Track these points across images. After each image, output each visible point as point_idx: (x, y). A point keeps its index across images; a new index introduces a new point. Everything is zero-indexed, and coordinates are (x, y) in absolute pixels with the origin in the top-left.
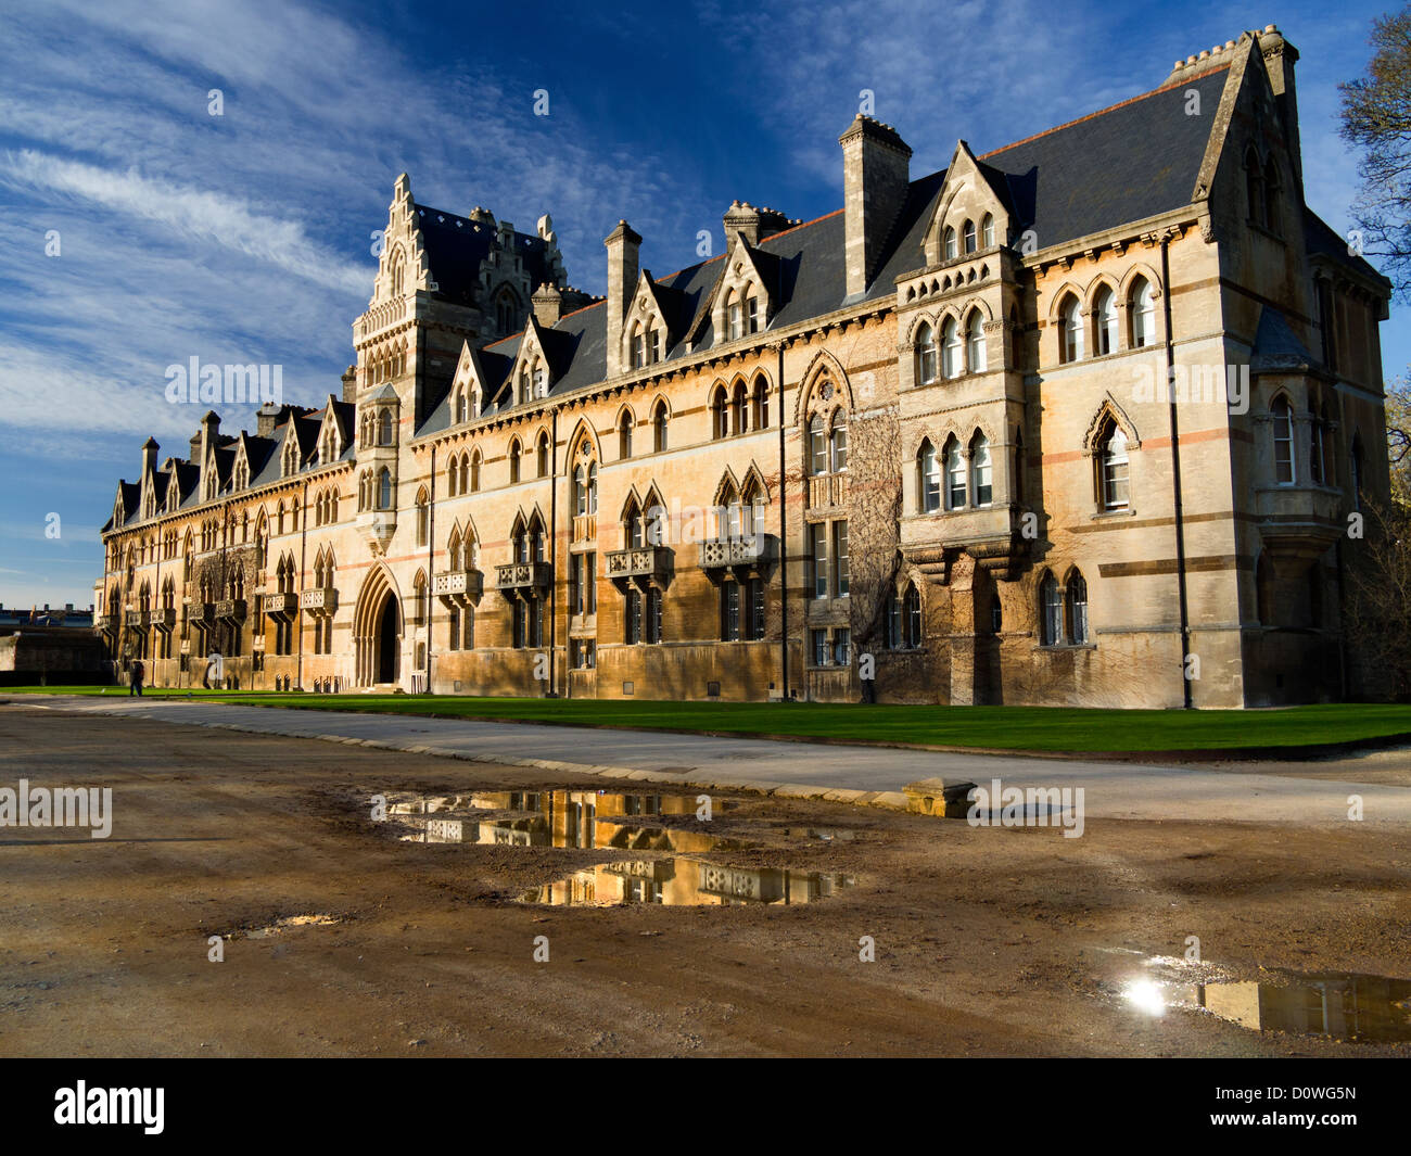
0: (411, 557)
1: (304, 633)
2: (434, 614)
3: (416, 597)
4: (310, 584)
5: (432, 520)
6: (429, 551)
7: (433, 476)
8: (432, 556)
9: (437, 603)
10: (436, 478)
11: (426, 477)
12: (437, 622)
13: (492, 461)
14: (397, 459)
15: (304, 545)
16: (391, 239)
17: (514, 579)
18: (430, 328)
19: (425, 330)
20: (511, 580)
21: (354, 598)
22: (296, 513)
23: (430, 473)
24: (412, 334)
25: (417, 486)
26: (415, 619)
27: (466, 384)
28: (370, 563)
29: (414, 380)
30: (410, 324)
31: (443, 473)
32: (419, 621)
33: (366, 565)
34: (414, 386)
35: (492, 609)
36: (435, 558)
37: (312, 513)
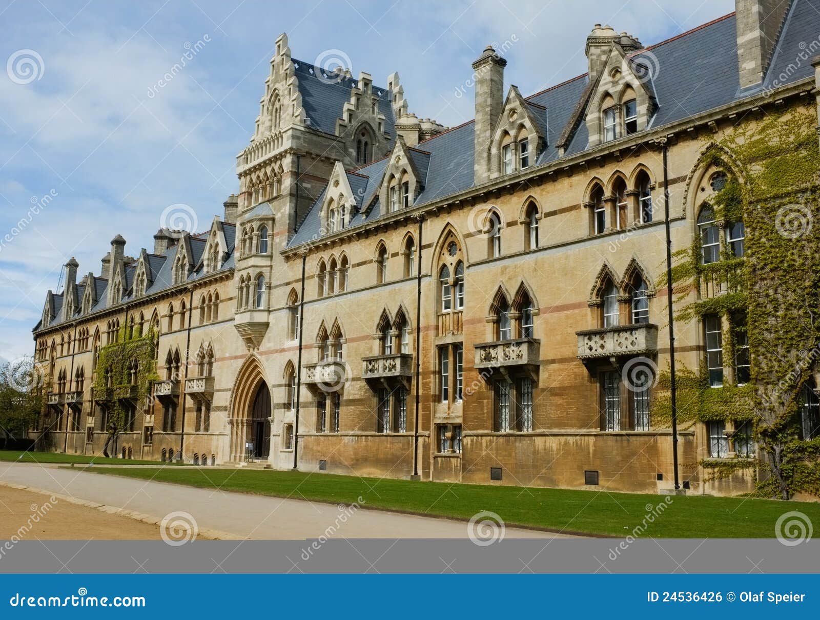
0: (283, 350)
1: (186, 414)
2: (301, 400)
3: (286, 385)
4: (193, 372)
5: (302, 319)
6: (298, 345)
7: (303, 279)
8: (300, 349)
9: (304, 391)
10: (306, 281)
11: (297, 281)
12: (304, 407)
13: (359, 264)
14: (271, 267)
15: (189, 341)
16: (271, 86)
17: (381, 370)
18: (304, 156)
19: (298, 157)
20: (378, 369)
21: (231, 385)
22: (183, 314)
23: (301, 277)
24: (287, 162)
25: (289, 288)
26: (284, 404)
27: (336, 198)
28: (246, 355)
29: (288, 198)
30: (286, 152)
31: (313, 277)
32: (287, 406)
33: (241, 357)
34: (288, 204)
35: (357, 397)
36: (303, 351)
37: (196, 313)
